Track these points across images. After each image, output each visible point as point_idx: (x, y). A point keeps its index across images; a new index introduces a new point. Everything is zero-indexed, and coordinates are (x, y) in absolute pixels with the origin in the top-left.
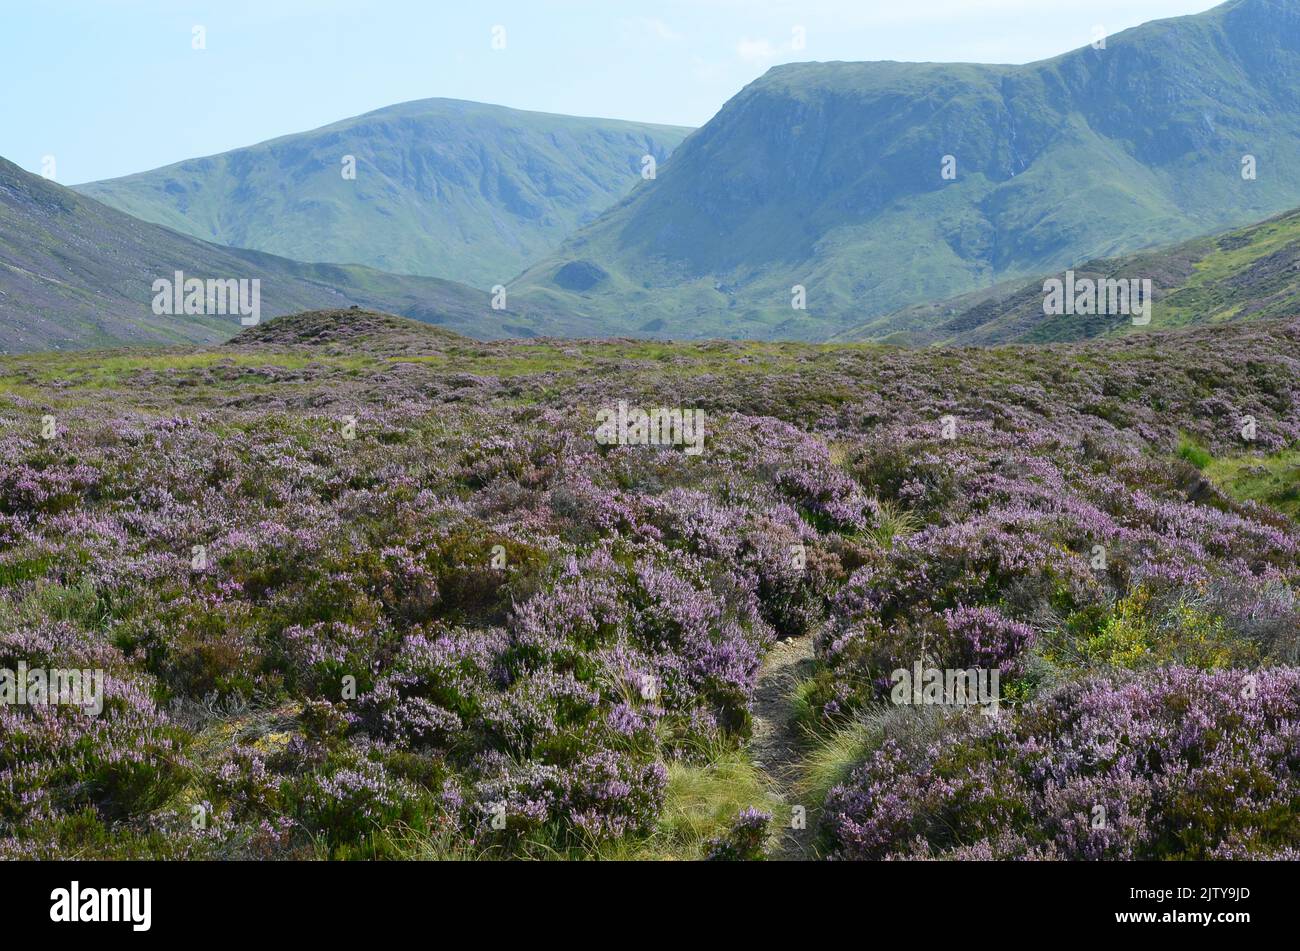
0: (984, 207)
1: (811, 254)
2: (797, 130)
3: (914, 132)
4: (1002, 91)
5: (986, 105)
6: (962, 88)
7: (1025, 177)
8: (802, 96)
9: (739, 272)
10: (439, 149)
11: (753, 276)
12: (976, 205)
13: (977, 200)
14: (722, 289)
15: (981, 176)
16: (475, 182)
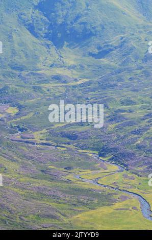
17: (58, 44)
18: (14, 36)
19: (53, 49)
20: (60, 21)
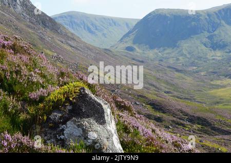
0: (208, 38)
1: (176, 46)
2: (169, 22)
3: (193, 23)
4: (208, 16)
5: (206, 19)
6: (201, 15)
7: (216, 33)
8: (168, 15)
9: (162, 49)
10: (76, 21)
11: (164, 50)
12: (207, 38)
13: (207, 36)
14: (159, 52)
15: (206, 32)
16: (82, 27)
17: (215, 50)
18: (199, 48)
19: (213, 51)
20: (215, 42)
